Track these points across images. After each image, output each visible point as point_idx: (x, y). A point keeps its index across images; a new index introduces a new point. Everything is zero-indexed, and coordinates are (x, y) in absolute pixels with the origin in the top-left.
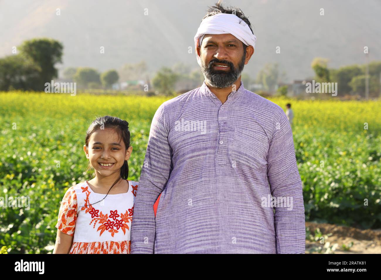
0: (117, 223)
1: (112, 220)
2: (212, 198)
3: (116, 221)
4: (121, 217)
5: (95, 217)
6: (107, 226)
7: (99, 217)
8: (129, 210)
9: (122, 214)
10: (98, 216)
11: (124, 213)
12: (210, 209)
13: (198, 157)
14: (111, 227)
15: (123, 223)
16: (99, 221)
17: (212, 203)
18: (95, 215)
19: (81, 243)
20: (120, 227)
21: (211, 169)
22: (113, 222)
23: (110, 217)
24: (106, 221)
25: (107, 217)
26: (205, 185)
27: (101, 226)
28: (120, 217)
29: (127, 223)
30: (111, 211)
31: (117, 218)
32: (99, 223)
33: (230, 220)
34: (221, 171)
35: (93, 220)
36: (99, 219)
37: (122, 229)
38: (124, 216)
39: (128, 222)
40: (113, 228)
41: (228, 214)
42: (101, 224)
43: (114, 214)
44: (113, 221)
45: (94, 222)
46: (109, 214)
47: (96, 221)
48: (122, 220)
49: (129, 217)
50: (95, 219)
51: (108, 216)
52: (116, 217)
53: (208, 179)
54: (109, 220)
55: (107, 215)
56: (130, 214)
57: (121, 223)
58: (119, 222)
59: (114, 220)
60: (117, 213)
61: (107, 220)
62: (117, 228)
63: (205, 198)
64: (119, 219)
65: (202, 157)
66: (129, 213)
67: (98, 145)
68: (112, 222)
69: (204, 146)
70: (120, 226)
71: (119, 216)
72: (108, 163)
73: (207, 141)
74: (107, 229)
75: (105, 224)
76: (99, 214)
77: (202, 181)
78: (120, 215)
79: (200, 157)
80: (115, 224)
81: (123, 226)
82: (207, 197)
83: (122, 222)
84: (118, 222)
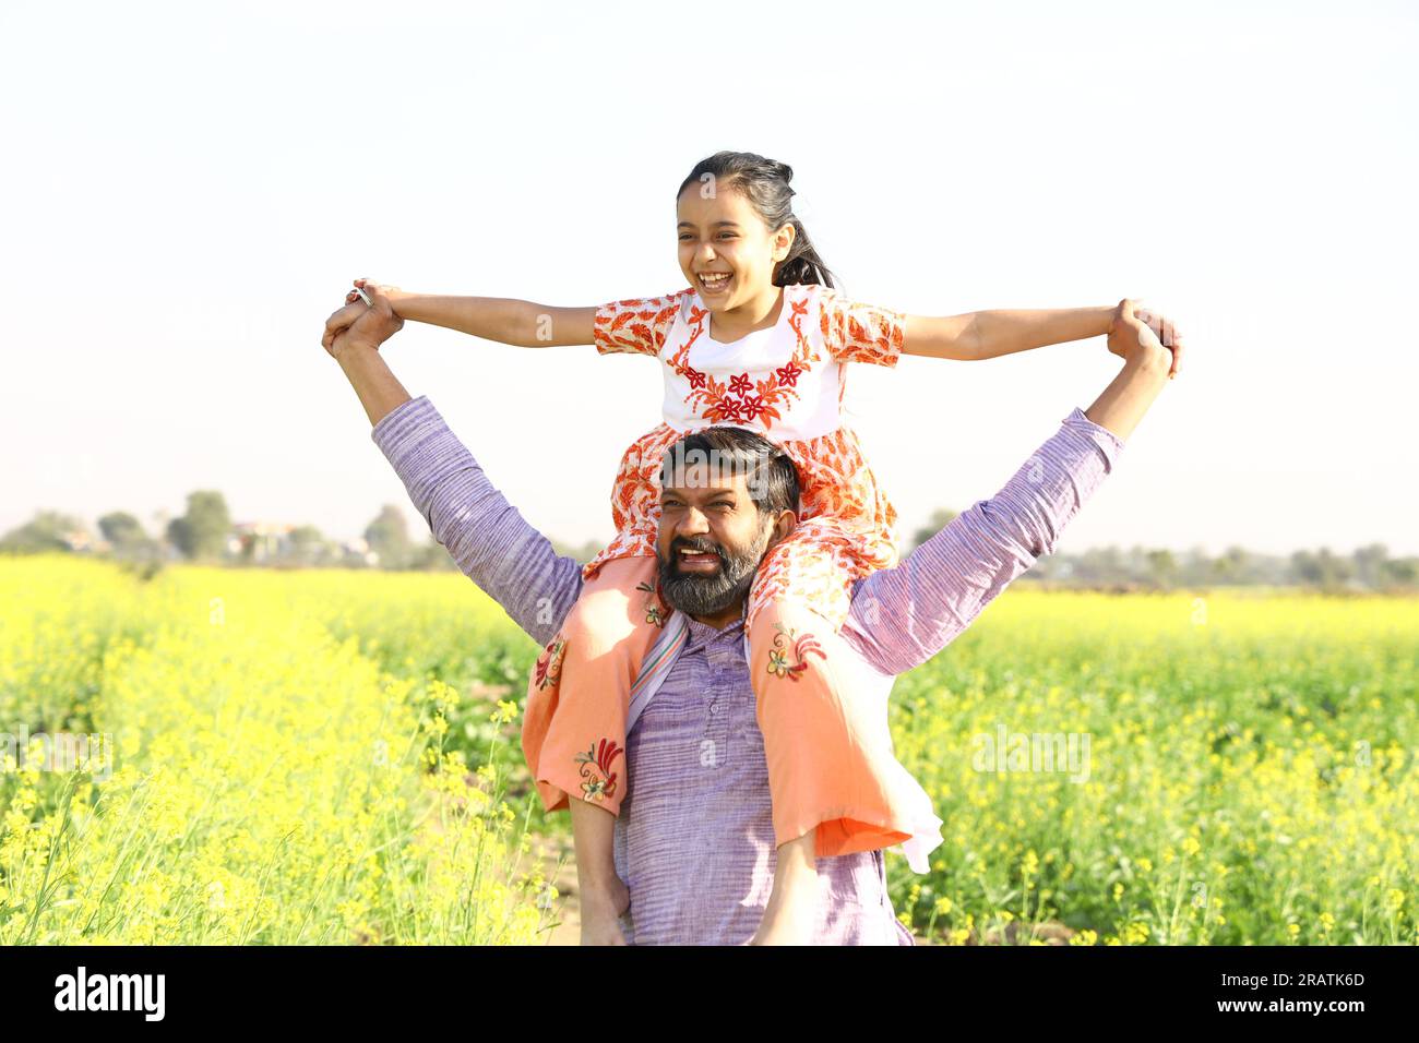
0: (747, 405)
1: (734, 396)
2: (677, 849)
3: (746, 401)
4: (758, 389)
5: (699, 388)
6: (724, 411)
7: (706, 390)
8: (779, 371)
9: (759, 383)
10: (703, 386)
11: (765, 378)
12: (671, 875)
13: (653, 745)
14: (734, 413)
15: (764, 403)
16: (704, 398)
17: (676, 860)
18: (698, 383)
19: (673, 432)
20: (757, 415)
21: (686, 774)
22: (739, 403)
23: (730, 390)
24: (720, 400)
25: (724, 391)
26: (668, 815)
27: (710, 410)
28: (754, 390)
29: (773, 405)
30: (733, 377)
31: (748, 393)
32: (706, 402)
33: (716, 903)
34: (711, 782)
35: (692, 394)
36: (705, 393)
37: (762, 418)
38: (764, 387)
39: (777, 401)
40: (738, 416)
41: (711, 887)
42: (709, 406)
43: (740, 383)
44: (739, 399)
45: (694, 398)
46: (728, 383)
47: (699, 398)
48: (760, 398)
49: (778, 388)
50: (697, 392)
51: (726, 388)
52: (744, 390)
53: (678, 801)
54: (727, 398)
55: (722, 385)
56: (781, 380)
57: (758, 405)
58: (753, 401)
59: (741, 397)
60: (746, 380)
61: (723, 398)
62: (749, 416)
63: (662, 847)
64: (753, 394)
65: (663, 743)
66: (778, 378)
67: (686, 229)
68: (737, 402)
69: (671, 719)
70: (755, 412)
71: (752, 387)
72: (715, 273)
73: (680, 708)
74: (724, 418)
75: (718, 407)
76: (707, 380)
77: (664, 806)
78: (756, 385)
79: (658, 744)
80: (744, 407)
81: (763, 410)
82: (666, 846)
83: (760, 401)
84: (750, 402)
